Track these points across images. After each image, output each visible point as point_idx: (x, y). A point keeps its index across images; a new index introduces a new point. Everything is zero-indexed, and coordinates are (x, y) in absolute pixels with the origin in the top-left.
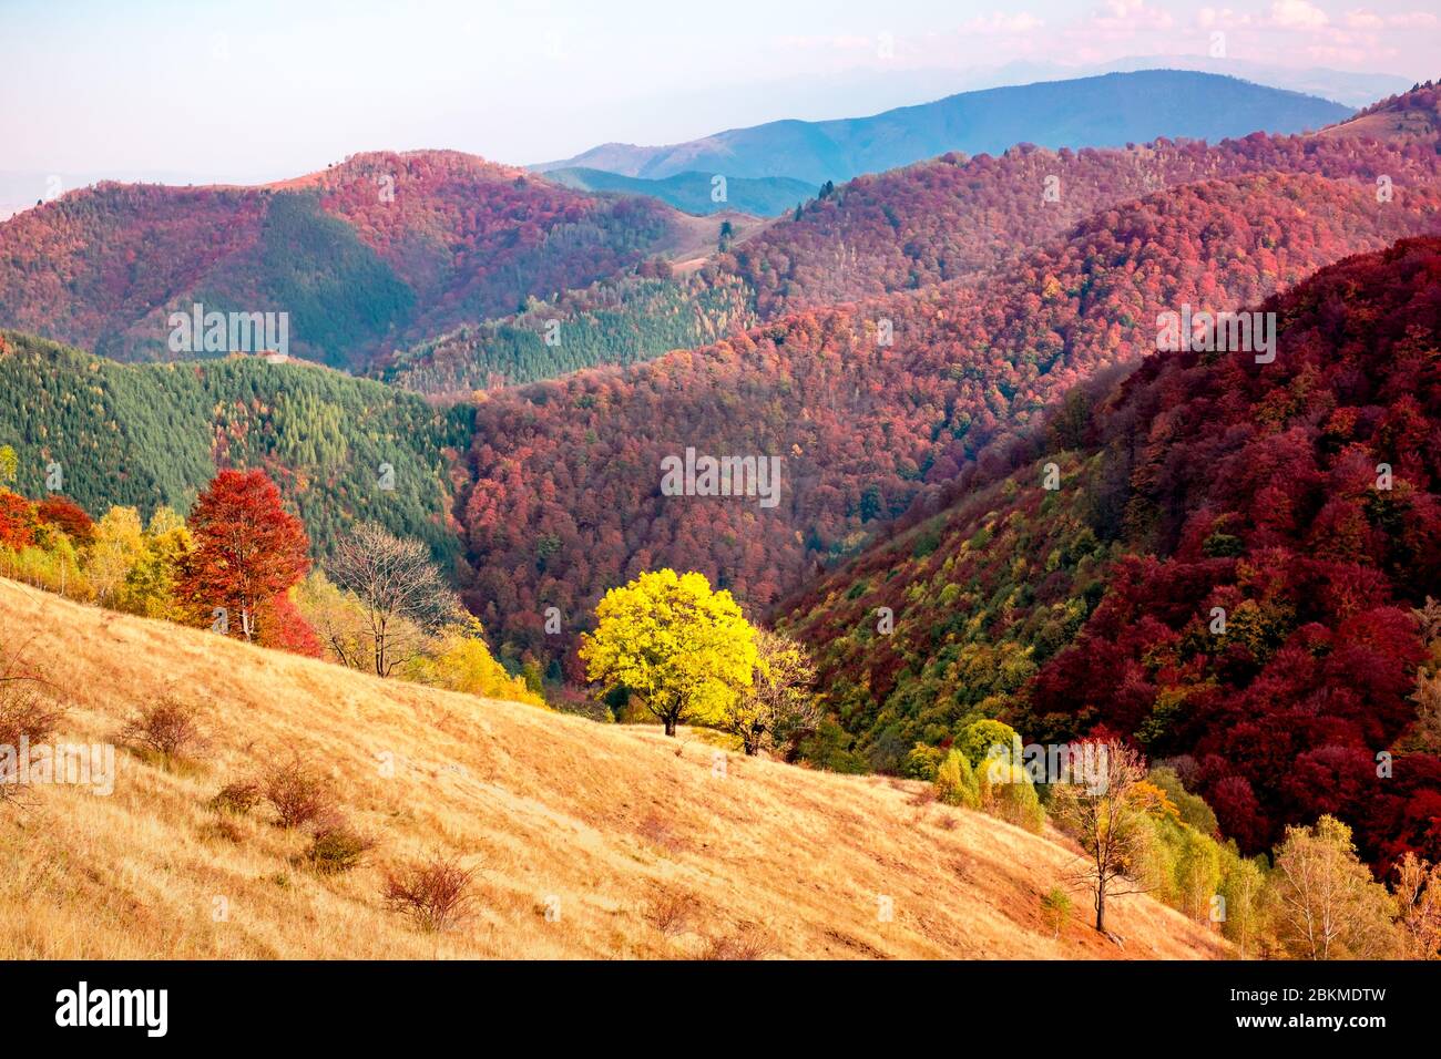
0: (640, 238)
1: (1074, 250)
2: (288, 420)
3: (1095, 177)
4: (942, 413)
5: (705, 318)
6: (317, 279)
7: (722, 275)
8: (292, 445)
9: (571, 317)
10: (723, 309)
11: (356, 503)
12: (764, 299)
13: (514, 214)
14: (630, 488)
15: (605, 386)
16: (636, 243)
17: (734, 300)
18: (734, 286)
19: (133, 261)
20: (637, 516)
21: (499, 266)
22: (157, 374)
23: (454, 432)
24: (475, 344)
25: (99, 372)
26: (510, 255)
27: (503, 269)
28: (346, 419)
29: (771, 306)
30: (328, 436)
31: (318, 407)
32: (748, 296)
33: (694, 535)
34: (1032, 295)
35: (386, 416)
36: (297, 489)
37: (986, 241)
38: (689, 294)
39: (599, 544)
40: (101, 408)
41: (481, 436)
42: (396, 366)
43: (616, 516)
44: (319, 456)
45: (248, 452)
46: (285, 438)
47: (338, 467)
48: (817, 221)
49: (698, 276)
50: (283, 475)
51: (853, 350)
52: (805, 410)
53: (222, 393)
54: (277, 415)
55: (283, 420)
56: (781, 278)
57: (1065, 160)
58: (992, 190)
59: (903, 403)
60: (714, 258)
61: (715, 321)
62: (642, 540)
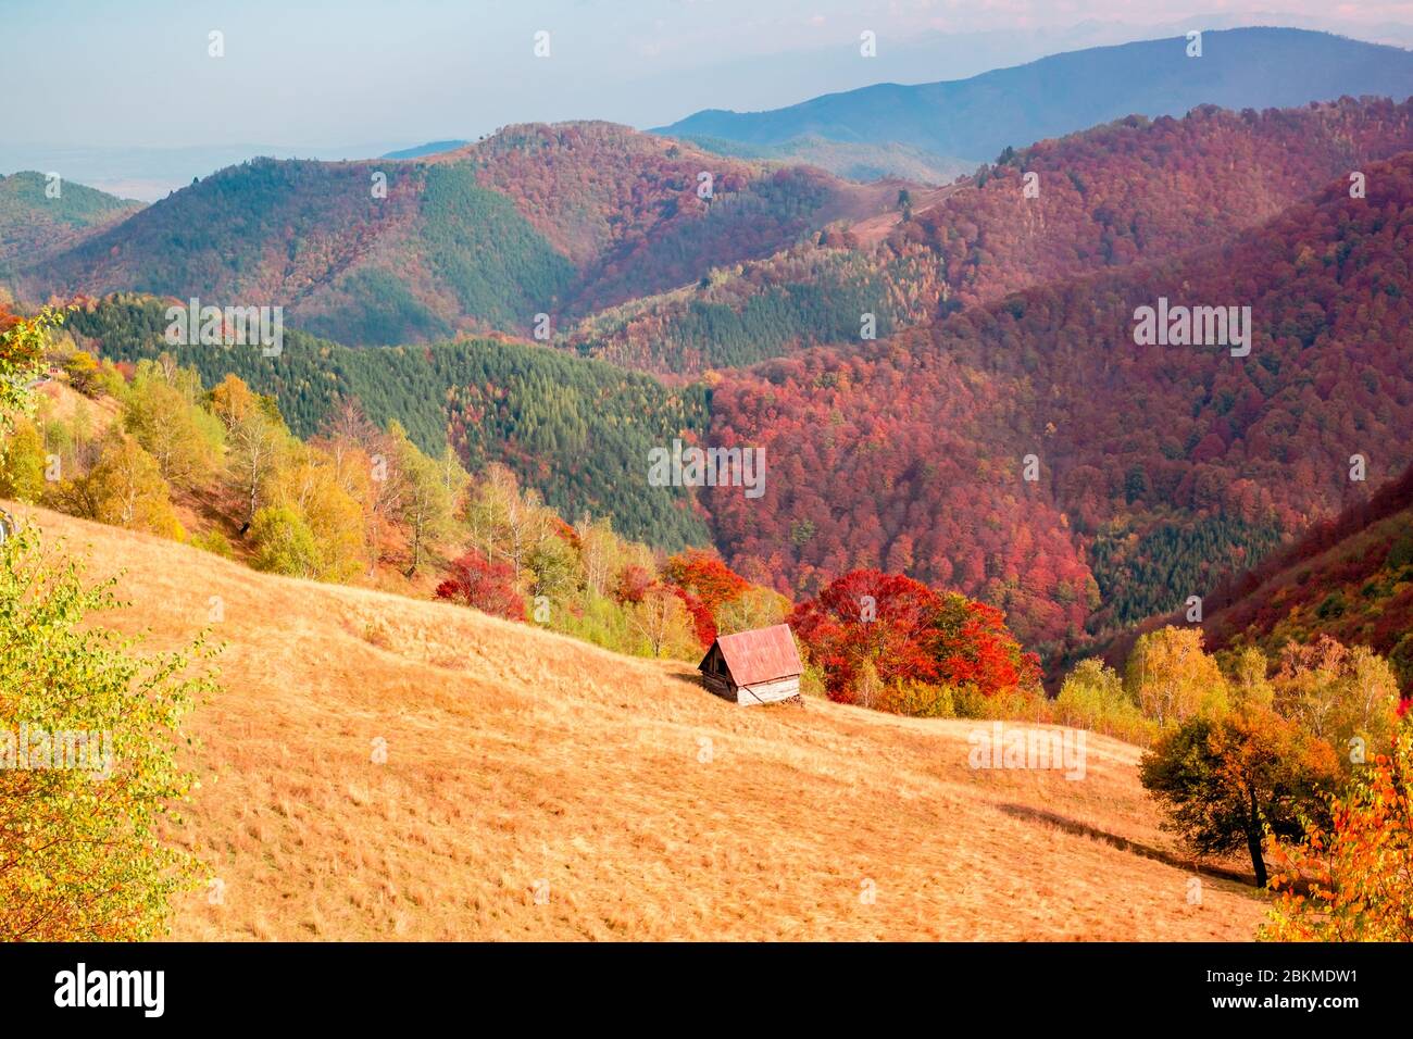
0: (803, 206)
1: (1324, 215)
2: (524, 404)
3: (1282, 138)
4: (1201, 387)
5: (896, 288)
6: (478, 253)
7: (909, 244)
8: (531, 429)
9: (762, 289)
10: (913, 280)
11: (602, 489)
12: (954, 268)
13: (671, 184)
14: (883, 471)
15: (844, 363)
16: (799, 211)
17: (923, 270)
18: (922, 255)
19: (293, 238)
20: (892, 501)
21: (661, 238)
22: (387, 358)
23: (691, 414)
24: (668, 320)
25: (330, 356)
26: (671, 226)
27: (665, 241)
28: (583, 403)
29: (962, 276)
30: (566, 420)
31: (555, 390)
32: (937, 266)
33: (955, 518)
34: (1284, 263)
35: (621, 398)
36: (539, 476)
37: (1177, 205)
38: (878, 264)
39: (857, 531)
40: (336, 394)
41: (720, 418)
42: (588, 342)
43: (870, 499)
44: (560, 441)
45: (486, 438)
46: (523, 422)
47: (579, 452)
48: (1002, 187)
49: (885, 245)
50: (524, 461)
51: (1098, 322)
52: (1055, 387)
53: (454, 376)
54: (513, 398)
55: (520, 403)
56: (970, 246)
57: (1249, 122)
58: (1179, 153)
59: (1159, 379)
60: (899, 226)
61: (906, 291)
62: (901, 525)
